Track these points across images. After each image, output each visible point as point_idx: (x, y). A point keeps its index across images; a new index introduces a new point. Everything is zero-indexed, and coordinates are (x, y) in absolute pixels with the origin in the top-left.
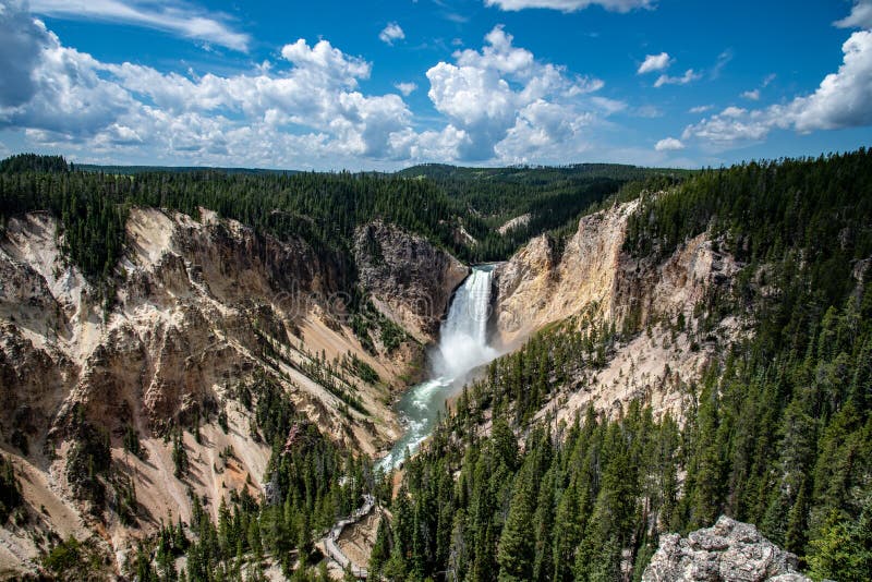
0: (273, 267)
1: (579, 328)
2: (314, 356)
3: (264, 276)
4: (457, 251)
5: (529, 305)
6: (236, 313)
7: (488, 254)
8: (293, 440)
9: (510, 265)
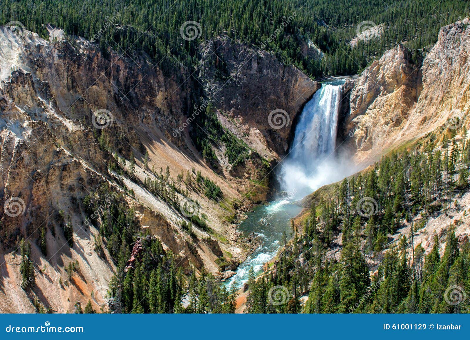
0: (118, 83)
1: (438, 147)
2: (158, 172)
3: (110, 91)
4: (305, 65)
5: (382, 121)
6: (82, 128)
7: (338, 68)
8: (136, 256)
9: (362, 79)
